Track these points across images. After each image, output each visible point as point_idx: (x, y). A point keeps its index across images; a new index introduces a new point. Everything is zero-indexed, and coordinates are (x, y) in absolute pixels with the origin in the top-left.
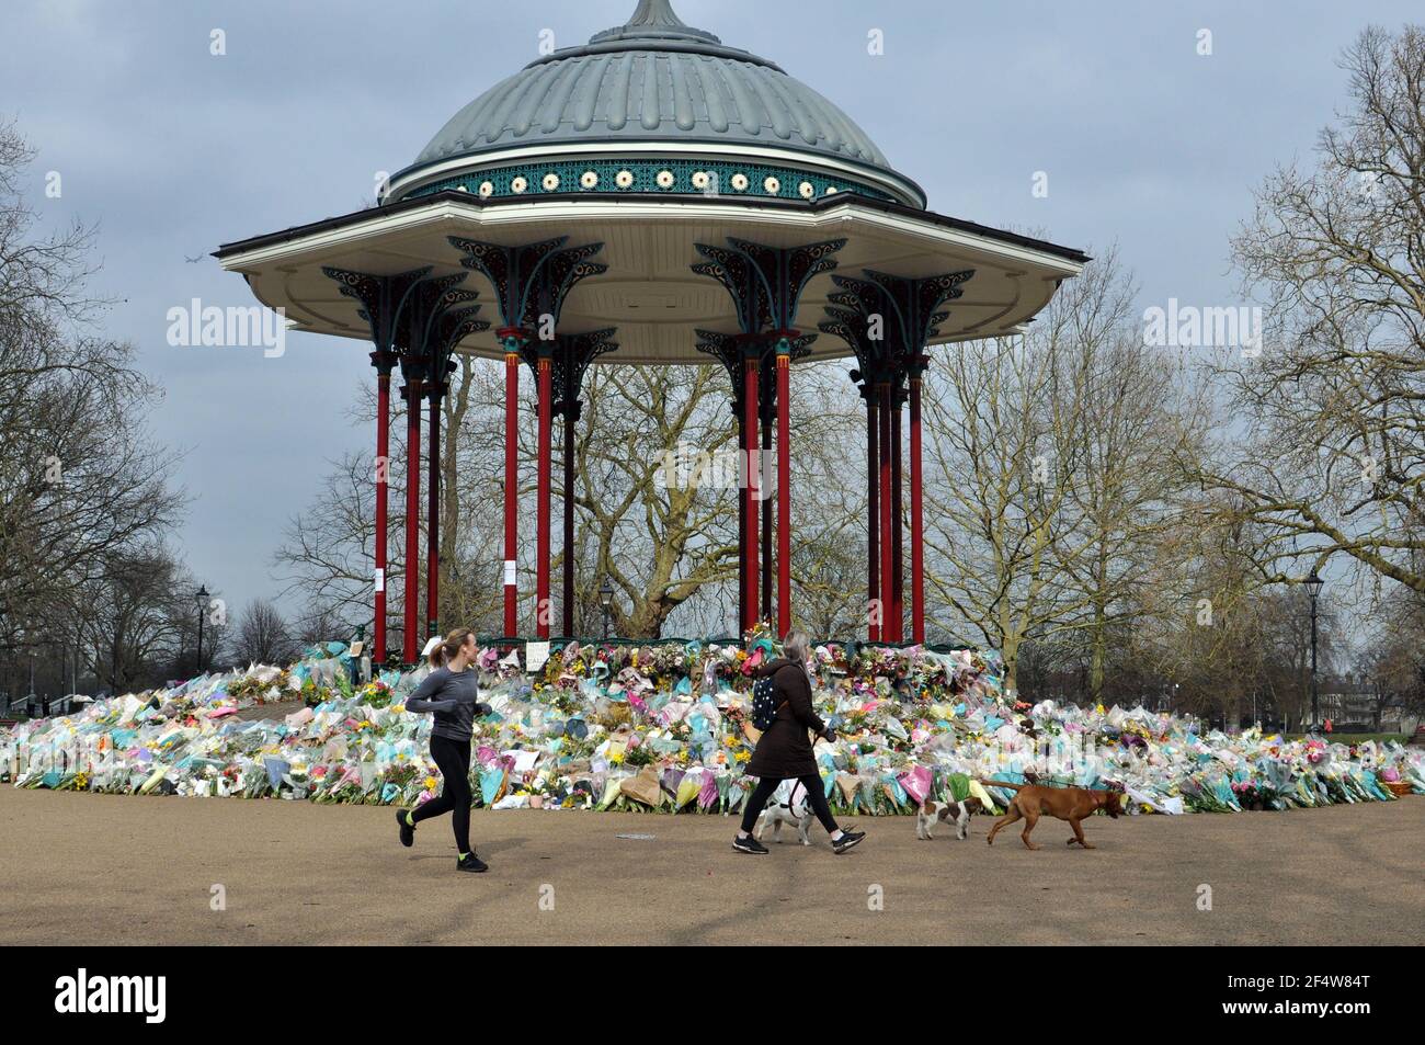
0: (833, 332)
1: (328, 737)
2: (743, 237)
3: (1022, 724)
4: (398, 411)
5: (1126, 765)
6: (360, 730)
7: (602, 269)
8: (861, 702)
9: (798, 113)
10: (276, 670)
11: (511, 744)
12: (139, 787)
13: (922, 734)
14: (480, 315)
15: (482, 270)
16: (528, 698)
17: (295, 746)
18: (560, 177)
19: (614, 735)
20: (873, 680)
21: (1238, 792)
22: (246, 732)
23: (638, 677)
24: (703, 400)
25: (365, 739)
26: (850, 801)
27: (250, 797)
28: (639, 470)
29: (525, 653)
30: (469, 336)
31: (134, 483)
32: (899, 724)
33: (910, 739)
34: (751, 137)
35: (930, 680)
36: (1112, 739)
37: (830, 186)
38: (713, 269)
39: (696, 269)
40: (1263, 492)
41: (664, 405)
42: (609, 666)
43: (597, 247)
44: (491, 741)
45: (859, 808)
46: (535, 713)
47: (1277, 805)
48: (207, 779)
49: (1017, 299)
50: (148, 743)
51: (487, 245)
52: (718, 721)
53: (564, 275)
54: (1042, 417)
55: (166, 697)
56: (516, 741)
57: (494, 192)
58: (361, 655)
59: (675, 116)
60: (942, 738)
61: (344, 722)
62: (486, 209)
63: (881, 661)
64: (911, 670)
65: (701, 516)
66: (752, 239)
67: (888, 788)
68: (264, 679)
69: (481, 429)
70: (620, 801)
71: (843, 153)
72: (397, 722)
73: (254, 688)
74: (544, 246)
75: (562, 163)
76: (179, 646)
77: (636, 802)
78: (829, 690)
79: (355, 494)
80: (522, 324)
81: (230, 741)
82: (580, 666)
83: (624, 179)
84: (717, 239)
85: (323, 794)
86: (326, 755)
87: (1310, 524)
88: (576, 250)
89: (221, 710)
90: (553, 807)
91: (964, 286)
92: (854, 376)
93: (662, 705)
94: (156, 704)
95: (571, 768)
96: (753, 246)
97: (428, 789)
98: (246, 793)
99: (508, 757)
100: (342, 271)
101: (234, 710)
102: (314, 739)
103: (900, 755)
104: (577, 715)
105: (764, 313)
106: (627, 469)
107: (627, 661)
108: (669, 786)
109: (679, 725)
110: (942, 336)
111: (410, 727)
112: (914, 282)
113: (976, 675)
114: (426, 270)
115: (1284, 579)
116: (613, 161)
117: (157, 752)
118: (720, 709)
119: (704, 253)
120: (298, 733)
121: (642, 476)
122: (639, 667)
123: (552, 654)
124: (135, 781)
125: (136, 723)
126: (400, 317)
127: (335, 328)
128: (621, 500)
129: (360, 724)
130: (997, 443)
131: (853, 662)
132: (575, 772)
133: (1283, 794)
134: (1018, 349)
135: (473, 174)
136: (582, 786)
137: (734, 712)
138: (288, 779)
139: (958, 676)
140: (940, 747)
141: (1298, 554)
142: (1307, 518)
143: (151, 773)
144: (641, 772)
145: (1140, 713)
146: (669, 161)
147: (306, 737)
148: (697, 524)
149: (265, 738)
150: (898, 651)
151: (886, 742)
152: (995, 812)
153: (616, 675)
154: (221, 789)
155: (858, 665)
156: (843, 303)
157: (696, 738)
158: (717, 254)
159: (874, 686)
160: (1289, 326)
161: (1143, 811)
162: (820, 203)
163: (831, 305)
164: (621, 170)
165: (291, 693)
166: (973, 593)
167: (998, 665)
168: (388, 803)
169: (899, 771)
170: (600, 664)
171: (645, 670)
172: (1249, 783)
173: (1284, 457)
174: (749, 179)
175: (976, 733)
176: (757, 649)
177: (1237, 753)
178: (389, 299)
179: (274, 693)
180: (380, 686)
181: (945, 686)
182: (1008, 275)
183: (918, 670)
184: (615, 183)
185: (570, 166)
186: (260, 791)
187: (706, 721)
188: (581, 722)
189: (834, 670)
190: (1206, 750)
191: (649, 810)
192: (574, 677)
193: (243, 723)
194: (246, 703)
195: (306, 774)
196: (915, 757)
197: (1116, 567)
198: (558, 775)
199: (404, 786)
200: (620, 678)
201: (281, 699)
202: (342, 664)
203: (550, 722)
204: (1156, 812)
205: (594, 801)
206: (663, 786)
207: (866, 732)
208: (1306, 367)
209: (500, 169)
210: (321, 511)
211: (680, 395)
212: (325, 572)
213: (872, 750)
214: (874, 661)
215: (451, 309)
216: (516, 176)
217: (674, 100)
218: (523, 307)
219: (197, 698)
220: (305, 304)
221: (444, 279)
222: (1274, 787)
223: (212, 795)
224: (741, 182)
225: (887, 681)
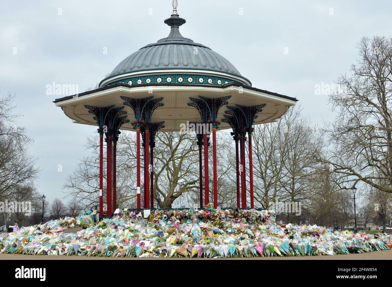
0: (225, 122)
1: (90, 238)
2: (203, 96)
3: (285, 230)
4: (98, 145)
5: (315, 241)
6: (99, 235)
7: (163, 105)
8: (239, 225)
9: (217, 61)
10: (73, 219)
11: (143, 239)
12: (37, 253)
13: (258, 234)
14: (127, 119)
15: (129, 106)
16: (146, 225)
17: (81, 241)
18: (151, 79)
19: (172, 236)
20: (241, 219)
21: (348, 248)
22: (66, 236)
23: (176, 219)
24: (183, 141)
25: (101, 238)
26: (241, 253)
27: (69, 255)
28: (165, 161)
29: (143, 213)
30: (124, 124)
31: (25, 166)
32: (251, 231)
33: (255, 235)
34: (204, 68)
35: (257, 218)
36: (310, 234)
37: (226, 81)
38: (194, 104)
39: (189, 105)
40: (339, 164)
41: (172, 143)
42: (167, 216)
43: (162, 99)
44: (137, 238)
45: (243, 255)
46: (148, 230)
47: (359, 252)
48: (56, 250)
49: (277, 112)
50: (38, 240)
51: (131, 98)
52: (200, 231)
53: (152, 107)
54: (276, 145)
55: (42, 226)
56: (144, 238)
57: (132, 84)
58: (96, 214)
59: (183, 62)
60: (264, 235)
61: (94, 233)
62: (131, 88)
63: (243, 213)
64: (252, 216)
65: (182, 173)
66: (205, 96)
67: (251, 249)
68: (69, 221)
69: (121, 150)
70: (175, 255)
71: (229, 72)
72: (109, 233)
73: (67, 224)
74: (147, 99)
75: (151, 76)
76: (34, 211)
77: (180, 255)
78: (229, 222)
79: (86, 169)
80: (141, 121)
81: (62, 239)
82: (159, 216)
83: (169, 80)
84: (195, 96)
85: (90, 254)
86: (90, 242)
87: (352, 173)
88: (156, 100)
89: (58, 230)
90: (156, 257)
91: (262, 108)
92: (232, 134)
93: (184, 227)
94: (39, 229)
95: (160, 245)
96: (205, 98)
97: (120, 252)
98: (68, 254)
99: (143, 243)
100: (89, 106)
101: (62, 230)
102: (86, 238)
103: (252, 240)
104: (160, 230)
105: (208, 117)
106: (161, 161)
107: (172, 215)
108: (189, 250)
109: (189, 232)
110: (255, 122)
111: (113, 234)
112: (249, 107)
113: (269, 217)
114: (113, 106)
115: (345, 188)
116: (166, 75)
117: (41, 242)
118: (201, 228)
119: (192, 100)
120: (81, 237)
121: (166, 163)
122: (176, 216)
123: (151, 213)
124: (36, 251)
125: (34, 234)
126: (106, 119)
127: (86, 122)
128: (160, 170)
129: (99, 234)
130: (264, 152)
131: (235, 214)
132: (161, 246)
133: (360, 249)
134: (270, 126)
135: (126, 79)
136: (165, 250)
137: (205, 229)
138: (80, 250)
139: (264, 217)
140: (263, 237)
141: (349, 181)
142: (351, 171)
143: (40, 249)
144: (181, 246)
145: (315, 226)
146: (181, 75)
147: (84, 238)
148: (181, 176)
149: (72, 238)
150: (248, 210)
151: (248, 236)
152: (281, 256)
153: (169, 219)
154: (60, 253)
155: (237, 215)
156: (229, 114)
157: (195, 236)
158: (195, 100)
159: (241, 220)
160: (345, 119)
161: (322, 254)
162: (225, 86)
163: (226, 114)
164: (168, 77)
165: (77, 225)
166: (258, 194)
167: (274, 214)
168: (109, 256)
169: (253, 245)
170: (165, 216)
171: (178, 217)
172: (351, 246)
173: (345, 154)
174: (204, 79)
175: (272, 233)
176: (209, 211)
177: (344, 237)
178: (103, 114)
179: (73, 225)
180: (104, 223)
181: (261, 220)
182: (275, 105)
183: (253, 216)
184: (166, 81)
185: (154, 77)
186: (72, 253)
187: (197, 231)
188: (162, 232)
189: (230, 216)
190: (335, 237)
191: (184, 257)
192: (158, 219)
193: (65, 234)
194: (65, 228)
195: (85, 248)
196: (256, 240)
197: (297, 186)
198: (157, 247)
199: (113, 251)
200: (171, 219)
201: (75, 227)
202: (91, 216)
203: (153, 232)
204: (326, 255)
205: (168, 255)
206: (188, 250)
207: (241, 234)
208: (350, 129)
209: (134, 77)
210: (77, 174)
211: (176, 140)
212: (78, 190)
213: (244, 239)
214: (241, 213)
215: (119, 117)
216: (138, 79)
217: (182, 58)
218: (141, 116)
219: (51, 227)
220: (78, 116)
221: (118, 108)
222: (358, 247)
223: (58, 255)
224: (201, 80)
225: (245, 219)
